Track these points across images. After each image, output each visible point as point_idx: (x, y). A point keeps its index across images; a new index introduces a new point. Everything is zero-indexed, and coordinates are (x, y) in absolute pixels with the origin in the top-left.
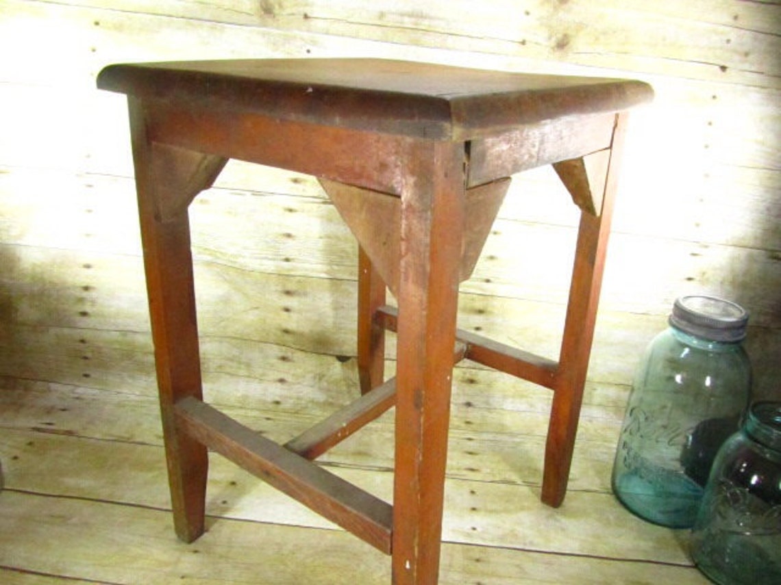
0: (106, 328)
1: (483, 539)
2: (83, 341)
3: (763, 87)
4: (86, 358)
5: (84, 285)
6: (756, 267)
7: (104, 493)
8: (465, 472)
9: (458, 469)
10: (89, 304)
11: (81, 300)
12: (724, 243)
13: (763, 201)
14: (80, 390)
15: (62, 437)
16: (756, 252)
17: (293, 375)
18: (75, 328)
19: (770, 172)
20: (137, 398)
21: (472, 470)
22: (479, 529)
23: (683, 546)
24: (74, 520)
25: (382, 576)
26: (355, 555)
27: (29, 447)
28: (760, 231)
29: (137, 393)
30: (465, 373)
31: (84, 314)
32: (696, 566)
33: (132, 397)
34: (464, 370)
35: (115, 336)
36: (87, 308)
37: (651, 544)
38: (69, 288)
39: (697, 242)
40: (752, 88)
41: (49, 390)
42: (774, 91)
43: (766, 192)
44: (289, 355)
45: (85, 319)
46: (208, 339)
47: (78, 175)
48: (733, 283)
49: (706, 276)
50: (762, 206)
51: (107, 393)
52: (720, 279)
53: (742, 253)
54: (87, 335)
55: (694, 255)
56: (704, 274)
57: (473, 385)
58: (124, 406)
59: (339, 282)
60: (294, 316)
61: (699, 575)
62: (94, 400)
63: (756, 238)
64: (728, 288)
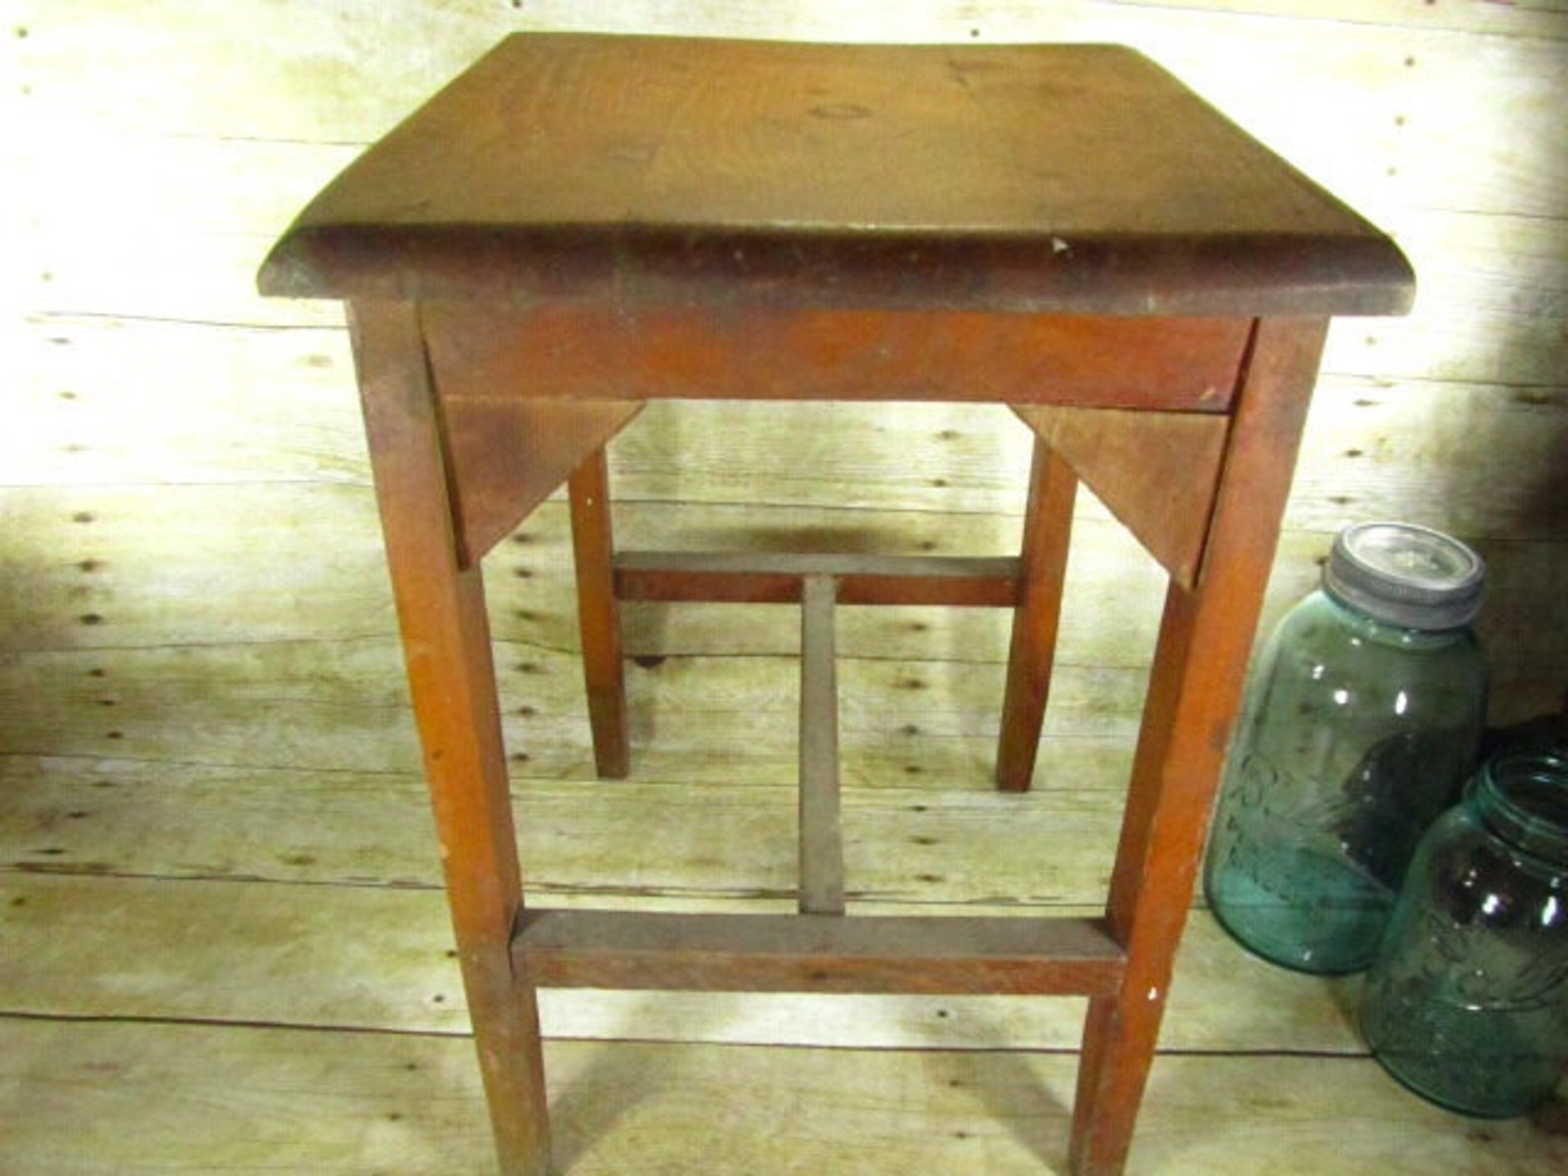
0: (143, 642)
1: (961, 1035)
2: (97, 673)
3: (1511, 35)
4: (108, 703)
5: (83, 558)
6: (1486, 422)
7: (189, 1003)
8: (915, 886)
9: (902, 879)
10: (98, 597)
11: (82, 591)
12: (1425, 375)
13: (1508, 284)
14: (105, 767)
15: (82, 881)
16: (1487, 390)
17: (549, 698)
18: (76, 649)
19: (1524, 220)
20: (229, 773)
21: (928, 878)
22: (953, 1014)
23: (1346, 1011)
24: (139, 1071)
25: (772, 1136)
26: (715, 1093)
27: (18, 910)
28: (1496, 346)
29: (229, 762)
30: (900, 670)
31: (92, 619)
32: (1373, 1055)
33: (218, 772)
34: (900, 664)
35: (163, 656)
36: (96, 607)
37: (1287, 1013)
38: (48, 570)
39: (1370, 377)
40: (1490, 38)
41: (42, 772)
42: (1536, 43)
43: (1515, 263)
44: (536, 659)
45: (93, 629)
46: (362, 643)
47: (30, 320)
48: (1439, 457)
49: (1386, 446)
50: (1504, 295)
51: (164, 768)
52: (1414, 450)
53: (1462, 394)
54: (106, 660)
55: (1362, 403)
56: (1382, 440)
57: (918, 692)
58: (204, 793)
59: (627, 508)
60: (540, 584)
61: (1380, 1072)
62: (139, 784)
63: (1489, 362)
64: (1428, 465)
